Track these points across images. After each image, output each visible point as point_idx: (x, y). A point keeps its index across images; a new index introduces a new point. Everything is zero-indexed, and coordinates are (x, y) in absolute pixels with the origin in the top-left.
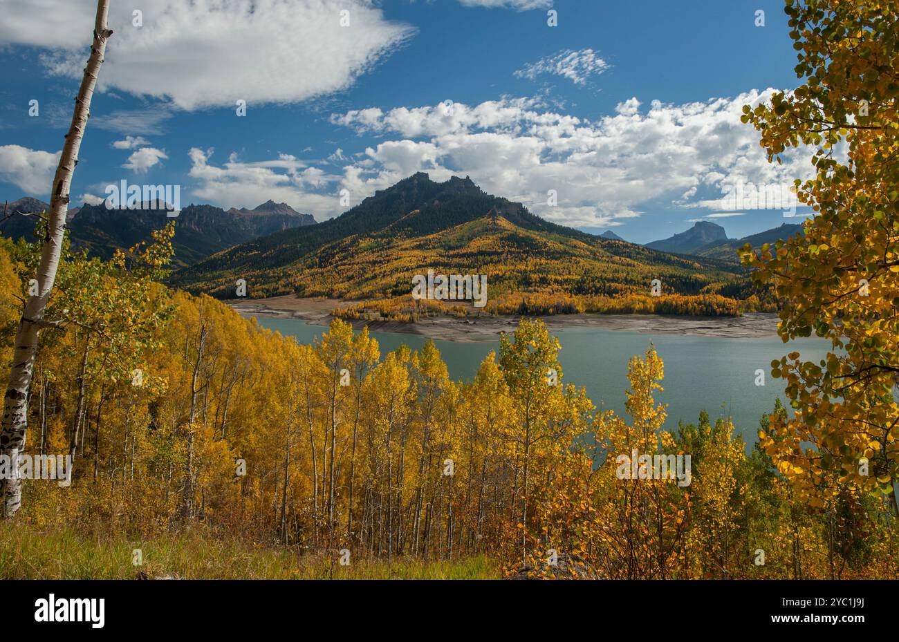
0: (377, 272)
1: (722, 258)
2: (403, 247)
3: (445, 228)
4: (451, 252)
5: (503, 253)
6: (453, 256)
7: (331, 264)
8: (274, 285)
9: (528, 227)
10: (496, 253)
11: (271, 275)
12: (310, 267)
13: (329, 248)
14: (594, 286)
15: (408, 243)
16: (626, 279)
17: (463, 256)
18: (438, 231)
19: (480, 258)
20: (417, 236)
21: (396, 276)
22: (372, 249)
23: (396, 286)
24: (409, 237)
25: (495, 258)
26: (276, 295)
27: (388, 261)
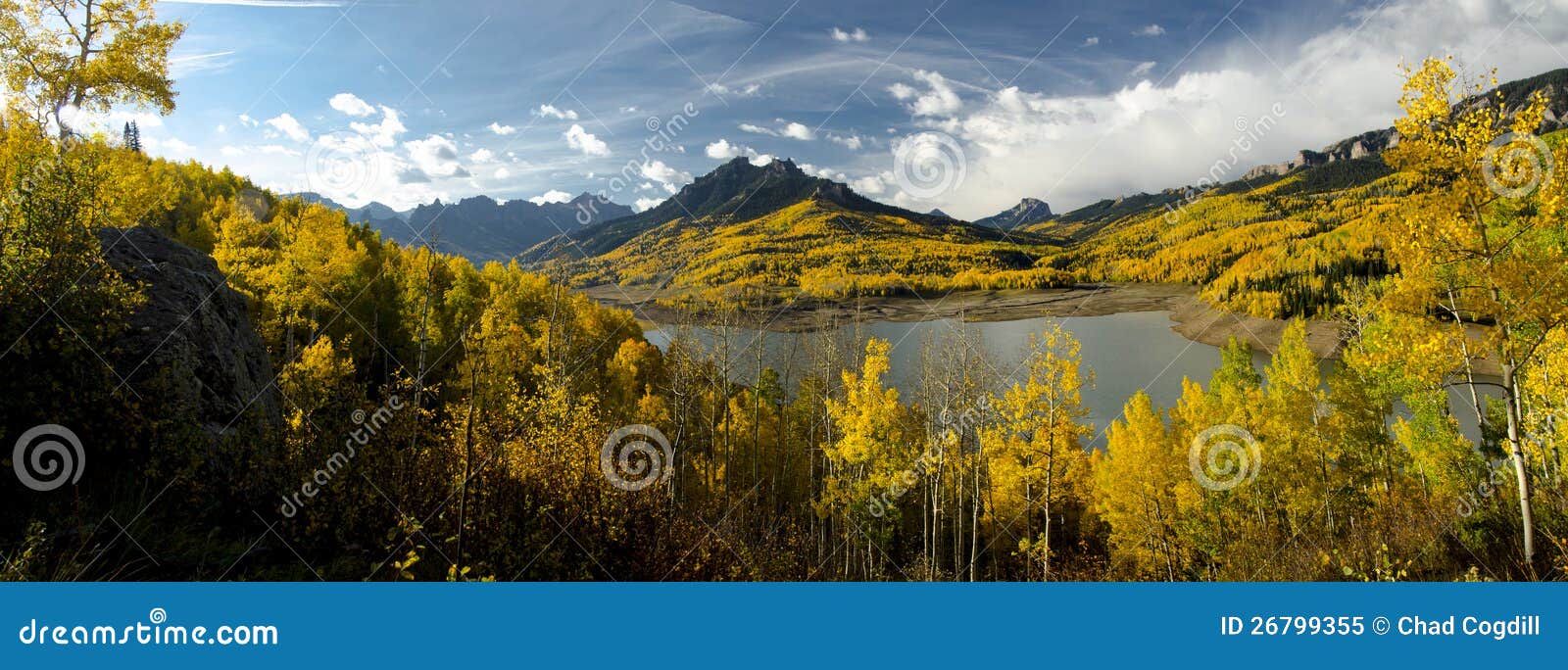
0: (701, 261)
1: (1048, 233)
2: (725, 234)
3: (767, 213)
4: (775, 237)
5: (829, 235)
6: (778, 241)
7: (655, 250)
8: (594, 274)
9: (853, 209)
10: (823, 236)
11: (592, 263)
12: (632, 254)
13: (651, 234)
14: (927, 265)
15: (731, 230)
16: (959, 257)
17: (788, 240)
18: (762, 216)
19: (807, 241)
20: (740, 222)
21: (720, 264)
22: (694, 239)
23: (720, 274)
24: (732, 223)
25: (821, 240)
26: (597, 285)
27: (711, 250)
